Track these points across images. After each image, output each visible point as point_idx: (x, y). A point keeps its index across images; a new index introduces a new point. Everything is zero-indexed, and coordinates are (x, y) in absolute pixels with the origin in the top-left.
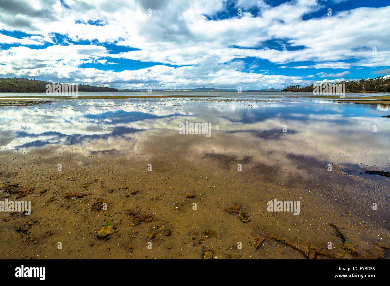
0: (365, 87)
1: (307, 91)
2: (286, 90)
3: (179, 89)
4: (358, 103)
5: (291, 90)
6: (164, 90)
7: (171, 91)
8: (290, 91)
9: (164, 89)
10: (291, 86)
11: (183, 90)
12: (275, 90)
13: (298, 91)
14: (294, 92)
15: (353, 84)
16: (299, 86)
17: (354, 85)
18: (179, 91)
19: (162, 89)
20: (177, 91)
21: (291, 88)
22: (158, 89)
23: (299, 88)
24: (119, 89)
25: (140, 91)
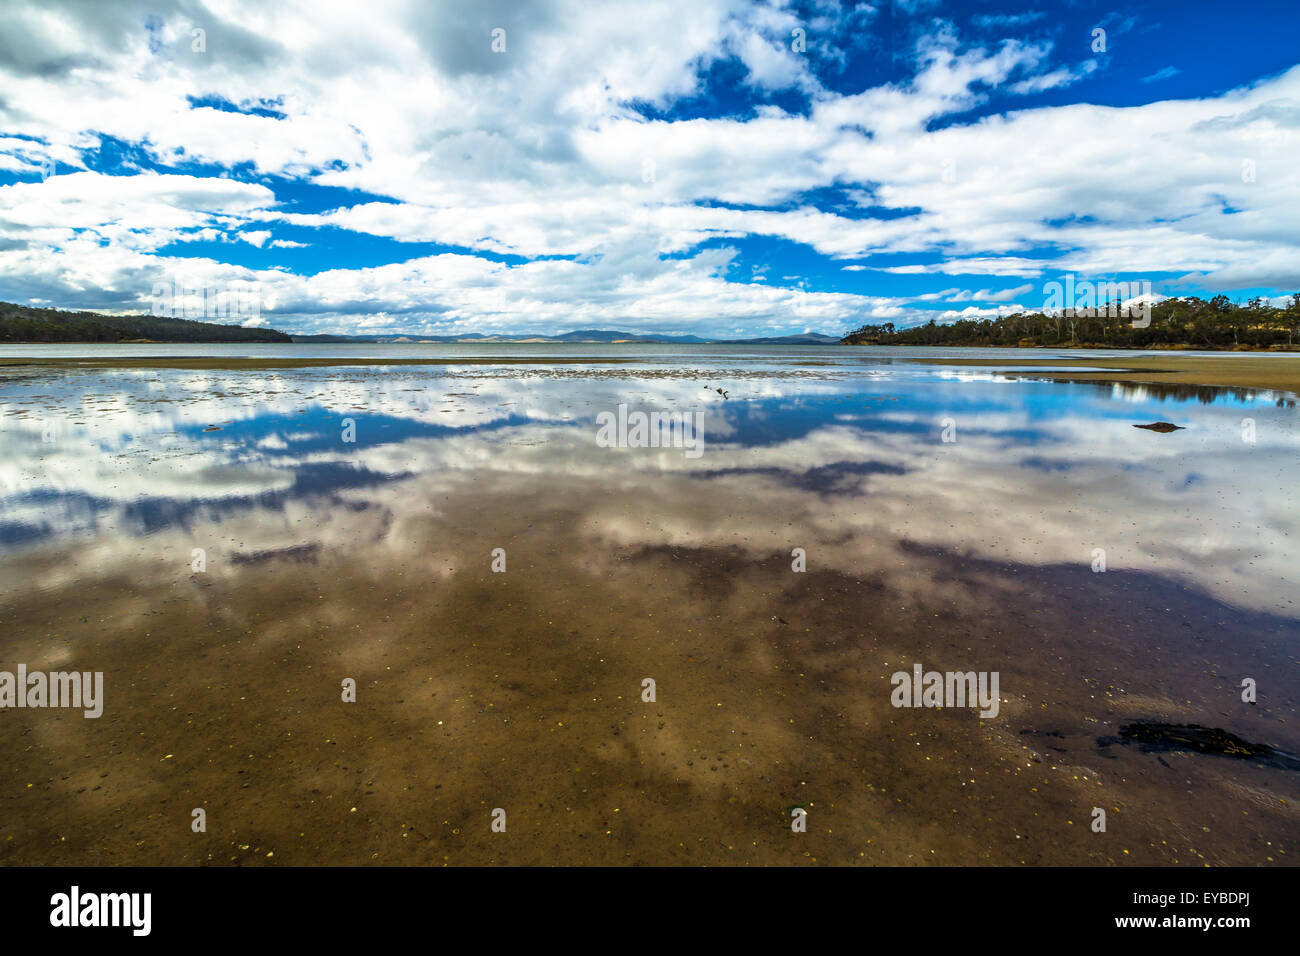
0: (1075, 330)
1: (915, 344)
2: (853, 339)
3: (511, 333)
4: (1061, 379)
5: (870, 341)
6: (462, 337)
7: (483, 340)
8: (865, 343)
9: (460, 334)
10: (868, 327)
11: (523, 337)
12: (822, 340)
13: (889, 344)
14: (879, 344)
15: (1043, 321)
16: (891, 326)
17: (1048, 326)
18: (511, 340)
19: (454, 334)
20: (503, 342)
21: (870, 331)
22: (438, 334)
23: (892, 331)
24: (299, 334)
25: (375, 342)
